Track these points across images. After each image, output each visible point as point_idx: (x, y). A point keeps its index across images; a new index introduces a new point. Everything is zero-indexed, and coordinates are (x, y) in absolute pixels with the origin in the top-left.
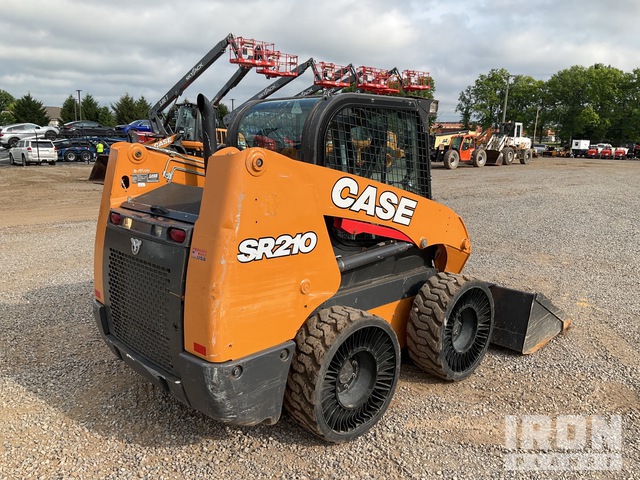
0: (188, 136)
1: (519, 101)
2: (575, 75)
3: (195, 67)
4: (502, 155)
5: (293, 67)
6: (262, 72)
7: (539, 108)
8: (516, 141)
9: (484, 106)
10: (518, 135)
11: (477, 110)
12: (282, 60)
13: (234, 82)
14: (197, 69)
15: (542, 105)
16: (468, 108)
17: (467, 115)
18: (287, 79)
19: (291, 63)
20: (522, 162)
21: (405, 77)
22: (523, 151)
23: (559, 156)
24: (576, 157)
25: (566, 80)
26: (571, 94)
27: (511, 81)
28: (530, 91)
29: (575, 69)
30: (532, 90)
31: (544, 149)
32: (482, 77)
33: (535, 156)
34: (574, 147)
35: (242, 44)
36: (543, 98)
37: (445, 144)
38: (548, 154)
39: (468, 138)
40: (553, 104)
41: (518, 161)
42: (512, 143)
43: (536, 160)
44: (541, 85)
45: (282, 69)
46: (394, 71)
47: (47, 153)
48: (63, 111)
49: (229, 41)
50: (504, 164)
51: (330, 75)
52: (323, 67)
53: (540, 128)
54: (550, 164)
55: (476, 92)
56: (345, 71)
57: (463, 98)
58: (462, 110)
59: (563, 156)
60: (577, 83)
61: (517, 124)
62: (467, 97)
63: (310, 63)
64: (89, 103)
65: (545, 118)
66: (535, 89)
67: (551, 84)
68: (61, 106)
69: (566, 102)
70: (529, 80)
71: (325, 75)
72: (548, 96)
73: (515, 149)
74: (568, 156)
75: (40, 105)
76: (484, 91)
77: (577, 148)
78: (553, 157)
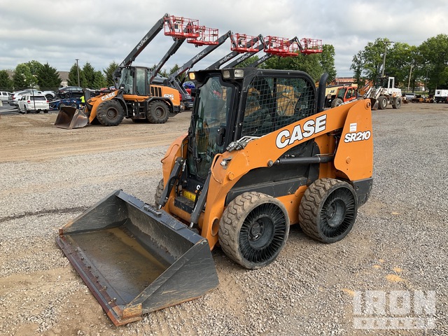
0: (129, 91)
1: (397, 61)
2: (440, 41)
3: (143, 39)
4: (378, 101)
5: (216, 38)
6: (191, 42)
7: (412, 67)
8: (388, 91)
9: (371, 66)
10: (391, 87)
11: (365, 68)
12: (206, 32)
13: (174, 50)
14: (144, 41)
15: (415, 64)
16: (359, 67)
17: (358, 72)
18: (213, 47)
19: (214, 35)
20: (394, 107)
21: (303, 43)
22: (395, 99)
23: (424, 102)
24: (438, 102)
25: (433, 45)
26: (437, 55)
27: (391, 46)
28: (406, 54)
29: (440, 36)
30: (407, 53)
31: (413, 97)
32: (370, 44)
33: (405, 102)
34: (436, 95)
35: (174, 21)
36: (415, 59)
37: (333, 94)
38: (416, 101)
39: (351, 89)
40: (424, 63)
41: (391, 106)
42: (386, 93)
43: (406, 105)
44: (414, 49)
45: (207, 39)
46: (295, 39)
47: (42, 104)
48: (70, 74)
49: (165, 19)
50: (380, 108)
51: (243, 43)
52: (238, 38)
53: (413, 81)
54: (416, 108)
55: (365, 56)
56: (256, 40)
57: (355, 60)
58: (355, 68)
59: (428, 102)
60: (442, 47)
61: (390, 78)
62: (359, 59)
63: (229, 35)
64: (88, 68)
65: (417, 74)
66: (409, 52)
67: (422, 48)
68: (69, 71)
69: (433, 61)
70: (405, 46)
71: (240, 43)
72: (420, 57)
73: (388, 97)
74: (432, 102)
75: (55, 70)
76: (371, 55)
77: (438, 96)
78: (420, 102)
